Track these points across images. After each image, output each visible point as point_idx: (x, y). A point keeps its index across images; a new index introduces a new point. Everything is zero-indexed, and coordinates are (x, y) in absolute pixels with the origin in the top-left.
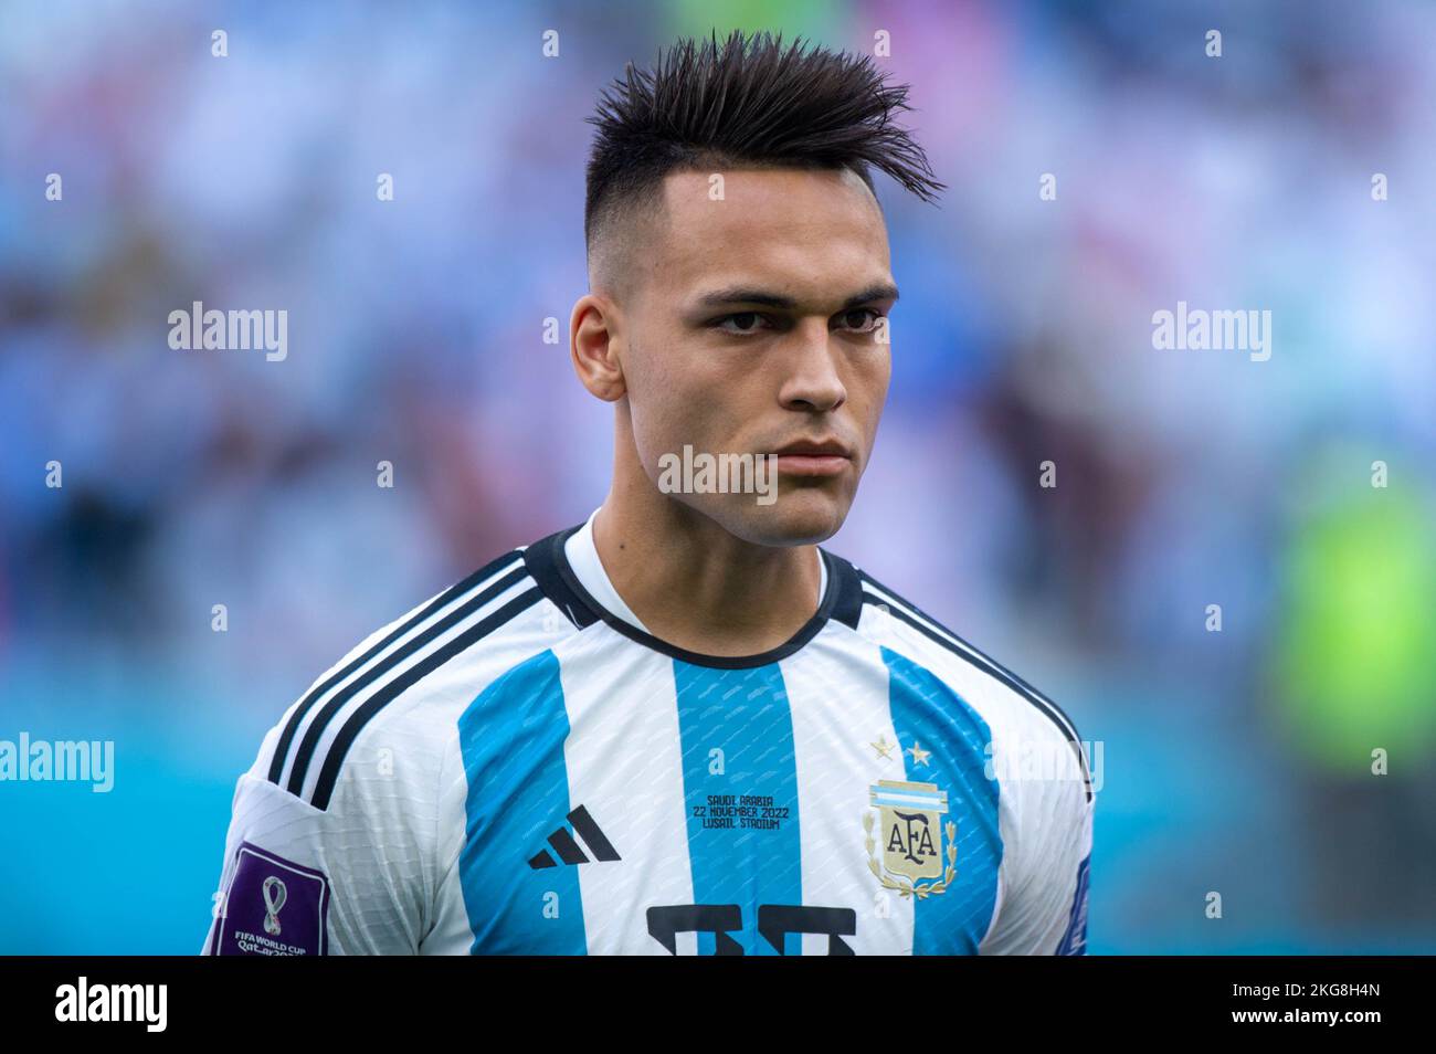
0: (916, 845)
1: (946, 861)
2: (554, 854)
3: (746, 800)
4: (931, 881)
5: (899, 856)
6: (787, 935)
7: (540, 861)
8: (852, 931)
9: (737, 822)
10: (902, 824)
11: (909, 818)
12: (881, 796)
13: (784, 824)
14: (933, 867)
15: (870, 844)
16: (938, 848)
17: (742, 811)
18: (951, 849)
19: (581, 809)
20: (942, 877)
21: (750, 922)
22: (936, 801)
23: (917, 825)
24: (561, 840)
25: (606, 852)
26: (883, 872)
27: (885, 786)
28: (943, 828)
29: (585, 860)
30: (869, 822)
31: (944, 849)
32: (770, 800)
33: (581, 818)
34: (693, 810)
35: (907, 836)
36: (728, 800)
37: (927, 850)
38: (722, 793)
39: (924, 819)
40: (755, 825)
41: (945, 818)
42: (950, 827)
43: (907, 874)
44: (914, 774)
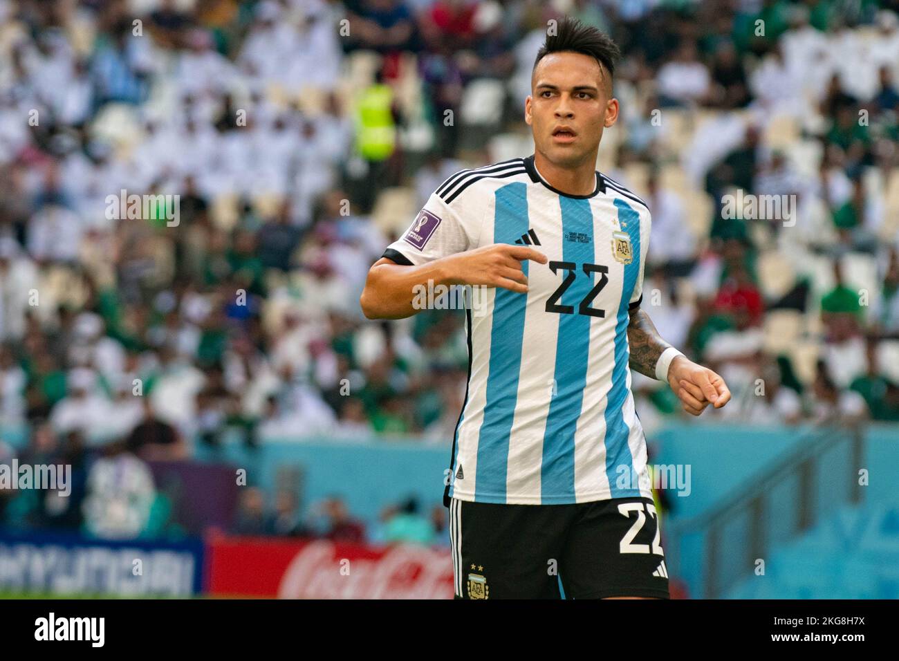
0: (625, 250)
1: (631, 254)
2: (522, 241)
3: (580, 234)
4: (628, 260)
5: (619, 252)
6: (591, 272)
7: (519, 242)
8: (607, 273)
9: (577, 240)
10: (621, 243)
12: (615, 235)
13: (590, 242)
14: (629, 257)
15: (613, 249)
16: (630, 251)
17: (579, 238)
18: (632, 251)
19: (532, 230)
20: (631, 260)
21: (578, 267)
22: (628, 238)
23: (624, 244)
24: (525, 237)
25: (537, 242)
26: (615, 257)
27: (616, 232)
28: (630, 246)
29: (531, 244)
30: (612, 242)
32: (586, 235)
33: (532, 232)
34: (565, 236)
35: (623, 247)
36: (575, 234)
37: (627, 252)
38: (573, 232)
39: (626, 242)
40: (582, 241)
41: (630, 243)
43: (622, 257)
44: (623, 229)
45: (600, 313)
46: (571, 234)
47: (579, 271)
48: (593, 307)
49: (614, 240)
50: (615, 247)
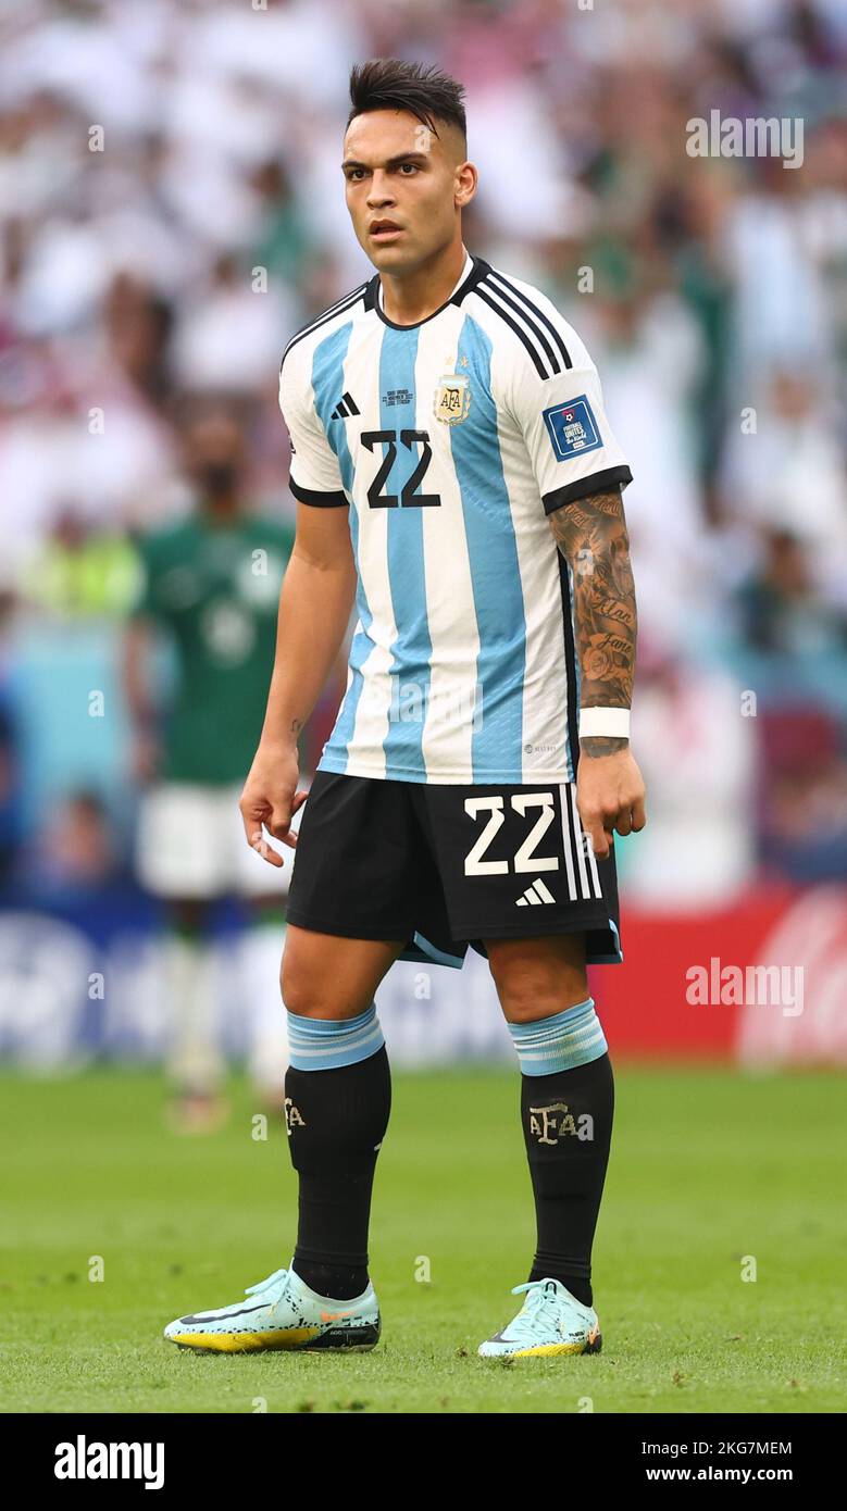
0: (453, 403)
1: (464, 410)
2: (339, 414)
3: (399, 392)
4: (456, 418)
5: (447, 408)
6: (413, 443)
7: (335, 416)
8: (431, 441)
9: (395, 400)
10: (449, 393)
11: (452, 391)
12: (444, 382)
13: (412, 401)
14: (458, 412)
15: (437, 404)
16: (461, 404)
17: (399, 397)
18: (468, 405)
19: (348, 394)
20: (462, 416)
21: (398, 436)
22: (465, 383)
23: (455, 394)
24: (340, 407)
25: (356, 411)
26: (438, 415)
27: (446, 377)
28: (465, 396)
29: (348, 415)
30: (436, 393)
31: (464, 405)
32: (407, 393)
33: (347, 397)
34: (384, 399)
35: (451, 398)
36: (393, 393)
37: (457, 405)
38: (391, 390)
39: (457, 391)
40: (403, 401)
41: (466, 392)
42: (468, 395)
43: (447, 415)
44: (457, 373)
45: (434, 500)
46: (390, 393)
47: (398, 444)
48: (423, 493)
49: (440, 389)
50: (439, 401)
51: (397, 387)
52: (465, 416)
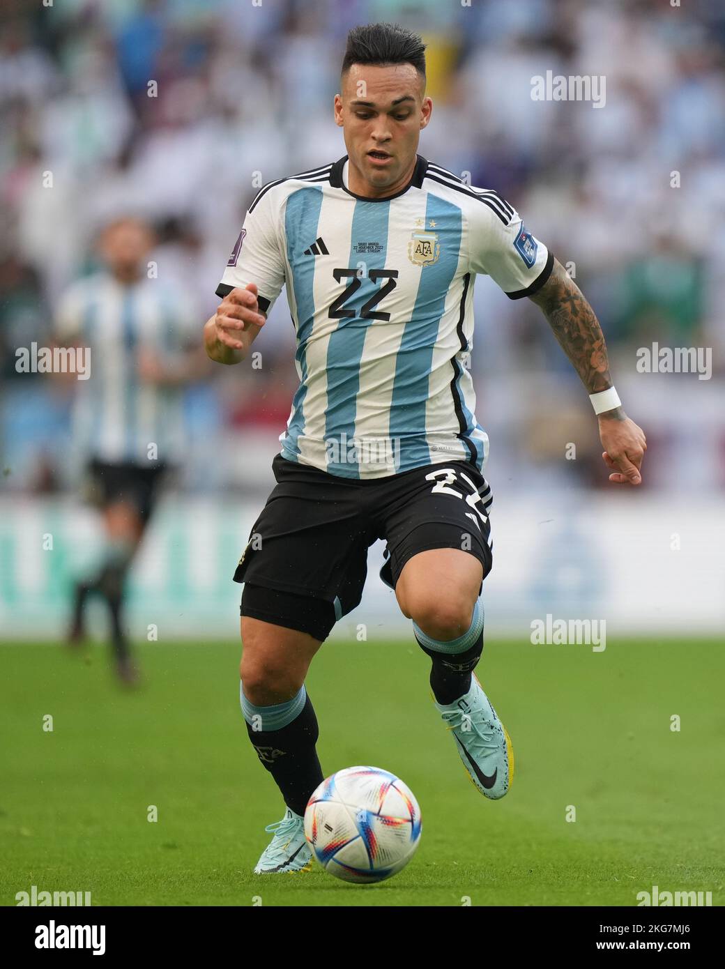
0: (425, 251)
1: (435, 255)
2: (310, 251)
3: (370, 244)
4: (429, 261)
5: (419, 254)
6: (377, 278)
7: (307, 253)
8: (396, 277)
9: (367, 250)
10: (421, 245)
11: (424, 243)
12: (415, 236)
13: (382, 250)
14: (430, 257)
15: (410, 251)
16: (432, 251)
17: (368, 247)
18: (438, 253)
19: (321, 239)
20: (433, 260)
22: (434, 238)
23: (427, 245)
24: (313, 247)
25: (325, 252)
26: (413, 259)
27: (418, 232)
28: (435, 246)
29: (319, 254)
30: (410, 244)
31: (434, 252)
32: (378, 244)
33: (320, 241)
34: (355, 248)
35: (423, 248)
37: (429, 252)
38: (364, 243)
39: (429, 243)
40: (373, 251)
41: (436, 243)
42: (438, 246)
43: (422, 259)
45: (384, 316)
46: (360, 244)
47: (364, 277)
48: (377, 310)
49: (413, 242)
50: (413, 249)
51: (369, 239)
52: (436, 259)
